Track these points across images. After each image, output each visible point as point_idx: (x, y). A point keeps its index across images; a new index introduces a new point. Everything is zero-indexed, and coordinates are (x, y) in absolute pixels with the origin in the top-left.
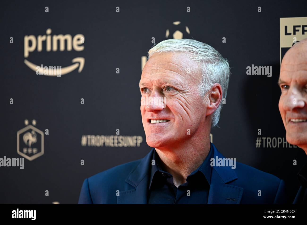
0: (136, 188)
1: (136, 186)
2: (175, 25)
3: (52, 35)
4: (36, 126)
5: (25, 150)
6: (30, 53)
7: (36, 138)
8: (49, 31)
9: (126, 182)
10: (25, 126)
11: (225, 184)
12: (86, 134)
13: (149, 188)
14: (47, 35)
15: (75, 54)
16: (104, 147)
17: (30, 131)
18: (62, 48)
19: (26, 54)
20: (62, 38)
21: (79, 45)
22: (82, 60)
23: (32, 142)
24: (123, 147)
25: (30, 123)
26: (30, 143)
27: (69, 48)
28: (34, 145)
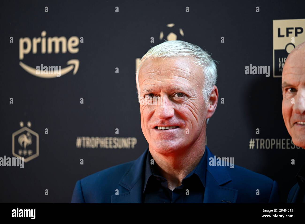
0: (130, 191)
1: (130, 188)
2: (169, 28)
3: (47, 37)
4: (31, 128)
5: (20, 152)
6: (25, 55)
7: (31, 139)
8: (44, 34)
9: (120, 185)
10: (20, 128)
11: (220, 186)
12: (81, 136)
13: (144, 192)
14: (42, 38)
15: (69, 56)
16: (99, 149)
17: (25, 133)
18: (57, 50)
19: (21, 56)
20: (57, 40)
21: (74, 48)
22: (76, 62)
23: (27, 144)
24: (118, 149)
25: (26, 125)
26: (25, 145)
27: (64, 50)
28: (29, 147)
